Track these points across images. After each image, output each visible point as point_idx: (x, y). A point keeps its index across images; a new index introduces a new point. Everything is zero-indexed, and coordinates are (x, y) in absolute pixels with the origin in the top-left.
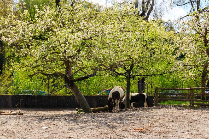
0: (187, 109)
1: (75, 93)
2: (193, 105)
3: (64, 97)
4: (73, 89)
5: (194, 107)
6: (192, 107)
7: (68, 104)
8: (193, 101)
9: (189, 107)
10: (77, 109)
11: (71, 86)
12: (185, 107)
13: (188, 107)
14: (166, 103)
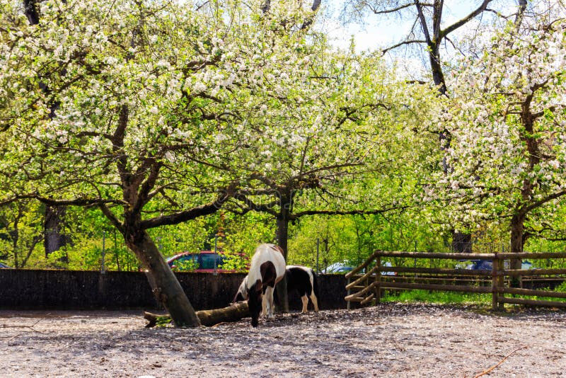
0: (488, 315)
1: (149, 264)
2: (502, 303)
3: (65, 276)
4: (141, 251)
5: (505, 310)
6: (497, 311)
7: (76, 298)
8: (502, 293)
9: (492, 311)
10: (146, 315)
11: (134, 243)
12: (478, 311)
13: (488, 310)
14: (406, 298)
